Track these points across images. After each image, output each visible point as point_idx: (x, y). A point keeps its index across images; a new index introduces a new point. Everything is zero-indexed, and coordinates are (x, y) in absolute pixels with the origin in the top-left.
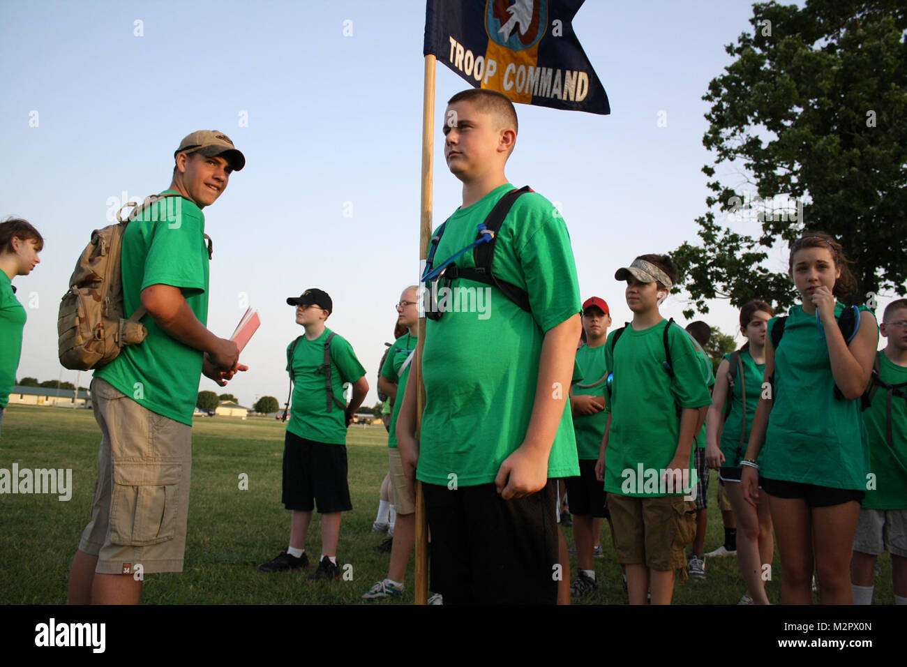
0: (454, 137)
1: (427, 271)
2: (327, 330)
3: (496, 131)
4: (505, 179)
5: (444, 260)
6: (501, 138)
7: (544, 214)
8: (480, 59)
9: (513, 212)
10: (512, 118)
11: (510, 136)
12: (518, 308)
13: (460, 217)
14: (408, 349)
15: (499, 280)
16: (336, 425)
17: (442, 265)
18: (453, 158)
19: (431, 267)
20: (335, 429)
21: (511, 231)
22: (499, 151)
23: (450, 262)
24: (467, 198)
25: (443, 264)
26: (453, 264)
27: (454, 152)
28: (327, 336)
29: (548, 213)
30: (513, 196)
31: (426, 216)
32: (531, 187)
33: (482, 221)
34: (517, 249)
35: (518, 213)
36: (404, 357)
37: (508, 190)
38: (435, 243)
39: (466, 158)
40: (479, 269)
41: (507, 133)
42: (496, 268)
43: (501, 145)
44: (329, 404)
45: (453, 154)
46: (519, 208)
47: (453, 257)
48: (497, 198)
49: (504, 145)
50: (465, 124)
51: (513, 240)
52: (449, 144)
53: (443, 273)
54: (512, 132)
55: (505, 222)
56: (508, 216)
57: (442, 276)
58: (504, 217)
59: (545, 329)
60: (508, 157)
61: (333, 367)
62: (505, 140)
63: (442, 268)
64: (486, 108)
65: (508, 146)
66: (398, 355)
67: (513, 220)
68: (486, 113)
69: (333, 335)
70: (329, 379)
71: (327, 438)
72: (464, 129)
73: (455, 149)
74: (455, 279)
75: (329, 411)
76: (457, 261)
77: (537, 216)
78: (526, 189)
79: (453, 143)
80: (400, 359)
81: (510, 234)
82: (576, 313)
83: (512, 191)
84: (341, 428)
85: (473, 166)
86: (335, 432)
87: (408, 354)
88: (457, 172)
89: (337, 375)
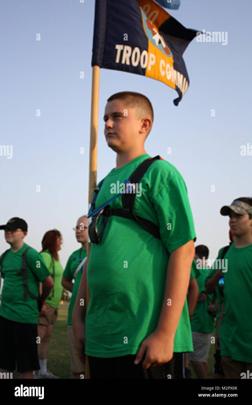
0: (111, 123)
1: (92, 210)
2: (25, 245)
3: (138, 119)
4: (144, 151)
5: (102, 204)
6: (142, 124)
7: (169, 175)
8: (145, 53)
9: (149, 173)
10: (150, 111)
11: (148, 123)
12: (151, 236)
13: (114, 175)
14: (80, 258)
15: (138, 217)
16: (30, 310)
17: (100, 207)
18: (110, 137)
19: (94, 208)
20: (29, 313)
21: (147, 185)
22: (140, 133)
23: (106, 205)
24: (118, 162)
25: (102, 206)
26: (108, 206)
27: (110, 133)
28: (25, 249)
29: (172, 173)
30: (149, 162)
31: (93, 175)
32: (161, 156)
33: (127, 178)
34: (151, 197)
35: (152, 173)
36: (78, 263)
37: (146, 158)
38: (97, 192)
39: (119, 138)
40: (125, 209)
41: (146, 120)
42: (136, 209)
43: (142, 129)
44: (25, 295)
45: (110, 134)
46: (152, 170)
47: (107, 202)
48: (138, 163)
49: (144, 129)
50: (117, 114)
51: (148, 191)
52: (107, 128)
53: (102, 212)
54: (149, 120)
55: (143, 179)
56: (145, 175)
57: (101, 214)
58: (142, 176)
59: (170, 251)
60: (147, 137)
61: (28, 270)
62: (145, 125)
63: (101, 208)
64: (132, 105)
65: (146, 130)
66: (74, 263)
67: (148, 178)
68: (132, 107)
69: (29, 248)
70: (25, 279)
71: (24, 319)
72: (117, 118)
73: (111, 131)
74: (110, 216)
75: (25, 299)
76: (110, 204)
77: (165, 175)
78: (158, 158)
79: (110, 127)
80: (75, 265)
81: (146, 186)
82: (191, 239)
83: (149, 158)
84: (33, 312)
85: (123, 143)
86: (30, 315)
87: (81, 262)
88: (112, 146)
89: (32, 275)
